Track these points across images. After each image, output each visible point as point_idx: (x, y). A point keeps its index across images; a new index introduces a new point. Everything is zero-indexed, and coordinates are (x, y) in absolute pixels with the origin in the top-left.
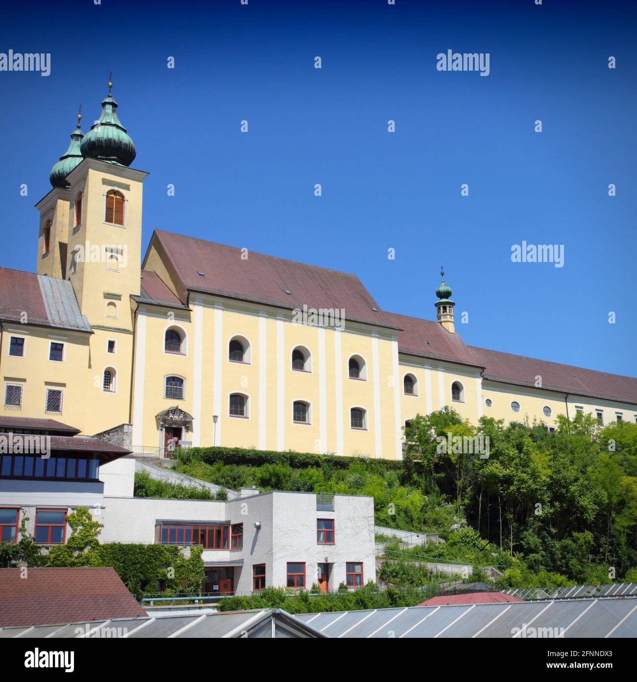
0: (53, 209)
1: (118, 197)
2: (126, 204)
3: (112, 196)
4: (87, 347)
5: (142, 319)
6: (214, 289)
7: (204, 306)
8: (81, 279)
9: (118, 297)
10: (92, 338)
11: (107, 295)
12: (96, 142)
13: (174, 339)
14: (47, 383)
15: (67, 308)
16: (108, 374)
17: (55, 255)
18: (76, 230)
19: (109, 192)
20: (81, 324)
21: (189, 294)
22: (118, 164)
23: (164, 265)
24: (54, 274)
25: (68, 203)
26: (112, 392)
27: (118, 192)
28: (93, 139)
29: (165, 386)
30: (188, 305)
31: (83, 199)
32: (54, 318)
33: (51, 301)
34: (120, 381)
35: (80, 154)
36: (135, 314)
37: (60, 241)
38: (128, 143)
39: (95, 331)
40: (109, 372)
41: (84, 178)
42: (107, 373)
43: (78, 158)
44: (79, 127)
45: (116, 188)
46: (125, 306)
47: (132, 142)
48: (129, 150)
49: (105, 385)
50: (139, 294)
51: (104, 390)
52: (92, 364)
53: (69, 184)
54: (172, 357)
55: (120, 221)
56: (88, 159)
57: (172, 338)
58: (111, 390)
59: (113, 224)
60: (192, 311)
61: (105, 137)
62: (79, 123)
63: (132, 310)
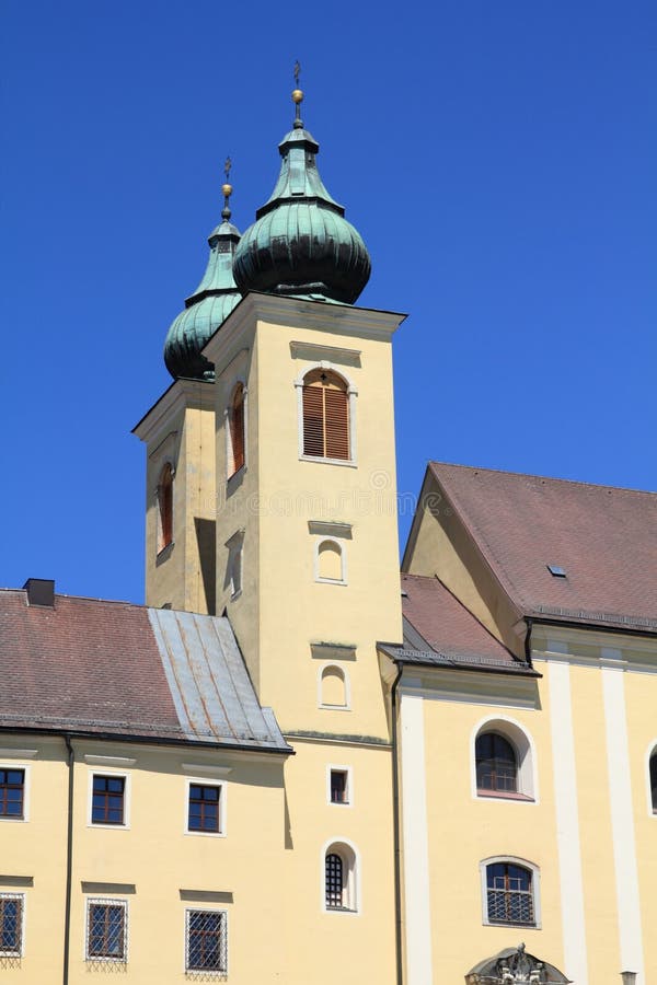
0: (176, 433)
1: (332, 387)
2: (353, 403)
3: (318, 384)
4: (279, 791)
5: (412, 707)
6: (594, 613)
7: (572, 662)
8: (254, 613)
9: (348, 652)
10: (290, 764)
11: (320, 649)
12: (271, 250)
13: (499, 757)
14: (186, 895)
15: (222, 689)
16: (335, 863)
17: (188, 553)
18: (233, 484)
19: (309, 377)
20: (260, 731)
21: (529, 632)
22: (329, 300)
23: (459, 555)
24: (187, 602)
25: (212, 415)
26: (348, 910)
27: (331, 372)
28: (263, 243)
29: (485, 889)
30: (529, 661)
31: (246, 402)
32: (193, 720)
33: (184, 673)
34: (368, 880)
35: (234, 286)
36: (393, 695)
37: (198, 516)
38: (348, 241)
39: (296, 746)
40: (336, 856)
41: (247, 347)
42: (333, 859)
43: (229, 297)
44: (227, 217)
45: (326, 365)
46: (366, 675)
47: (359, 240)
48: (353, 260)
49: (329, 891)
50: (400, 640)
51: (329, 908)
52: (292, 836)
53: (211, 367)
54: (497, 806)
55: (341, 451)
56: (255, 297)
57: (493, 756)
58: (344, 905)
59: (324, 459)
60: (541, 676)
61: (292, 233)
62: (226, 205)
63: (384, 684)
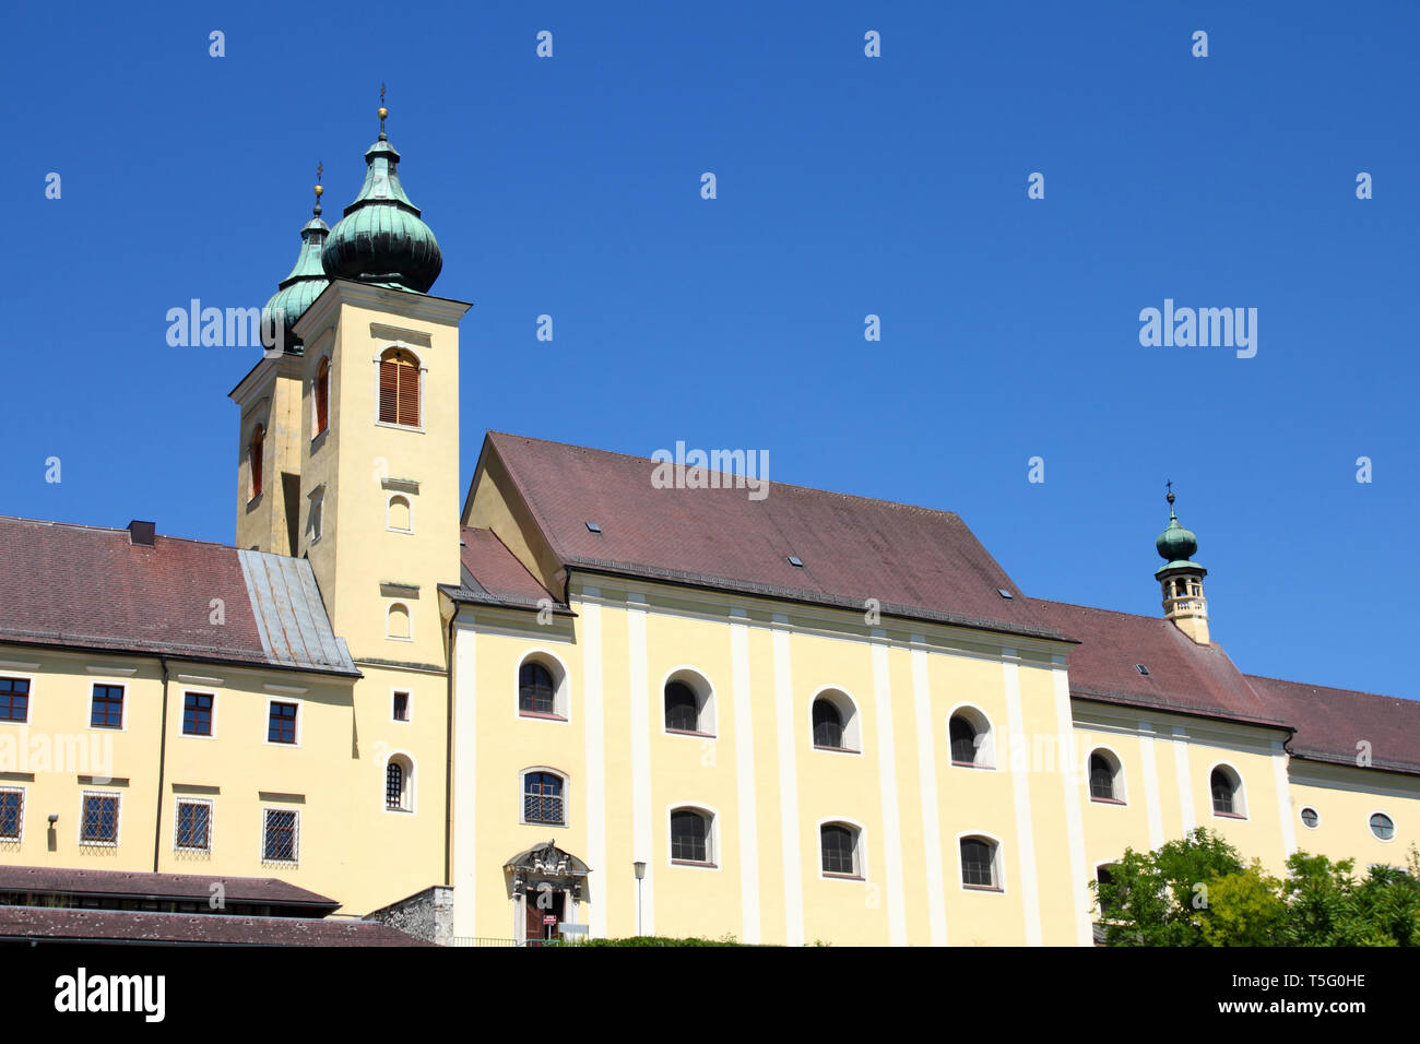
0: (267, 399)
1: (405, 363)
2: (424, 378)
3: (393, 361)
4: (349, 709)
5: (464, 637)
6: (624, 563)
7: (603, 604)
8: (331, 556)
9: (413, 591)
10: (359, 687)
11: (389, 588)
12: (356, 244)
13: (538, 684)
14: (264, 796)
15: (303, 621)
16: (396, 771)
17: (275, 503)
18: (316, 445)
19: (387, 354)
20: (333, 657)
21: (568, 578)
22: (405, 289)
23: (511, 512)
24: (273, 545)
25: (299, 384)
26: (405, 811)
27: (405, 351)
28: (349, 237)
29: (523, 794)
30: (567, 603)
31: (330, 374)
32: (275, 645)
33: (268, 606)
34: (423, 786)
35: (323, 273)
36: (449, 630)
37: (284, 471)
38: (423, 239)
39: (364, 671)
40: (397, 766)
41: (332, 326)
42: (394, 768)
43: (318, 283)
44: (318, 213)
45: (401, 344)
46: (428, 611)
47: (433, 238)
48: (427, 255)
49: (389, 795)
50: (458, 584)
51: (389, 808)
52: (359, 747)
53: (300, 342)
54: (536, 724)
55: (411, 419)
56: (340, 283)
57: (534, 683)
58: (402, 806)
59: (397, 425)
60: (577, 616)
61: (375, 230)
62: (318, 203)
63: (443, 620)
